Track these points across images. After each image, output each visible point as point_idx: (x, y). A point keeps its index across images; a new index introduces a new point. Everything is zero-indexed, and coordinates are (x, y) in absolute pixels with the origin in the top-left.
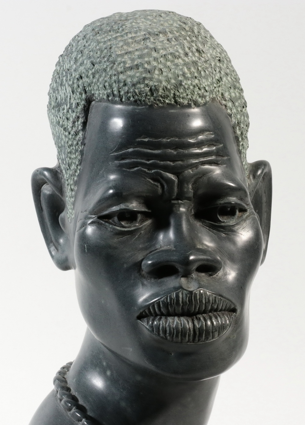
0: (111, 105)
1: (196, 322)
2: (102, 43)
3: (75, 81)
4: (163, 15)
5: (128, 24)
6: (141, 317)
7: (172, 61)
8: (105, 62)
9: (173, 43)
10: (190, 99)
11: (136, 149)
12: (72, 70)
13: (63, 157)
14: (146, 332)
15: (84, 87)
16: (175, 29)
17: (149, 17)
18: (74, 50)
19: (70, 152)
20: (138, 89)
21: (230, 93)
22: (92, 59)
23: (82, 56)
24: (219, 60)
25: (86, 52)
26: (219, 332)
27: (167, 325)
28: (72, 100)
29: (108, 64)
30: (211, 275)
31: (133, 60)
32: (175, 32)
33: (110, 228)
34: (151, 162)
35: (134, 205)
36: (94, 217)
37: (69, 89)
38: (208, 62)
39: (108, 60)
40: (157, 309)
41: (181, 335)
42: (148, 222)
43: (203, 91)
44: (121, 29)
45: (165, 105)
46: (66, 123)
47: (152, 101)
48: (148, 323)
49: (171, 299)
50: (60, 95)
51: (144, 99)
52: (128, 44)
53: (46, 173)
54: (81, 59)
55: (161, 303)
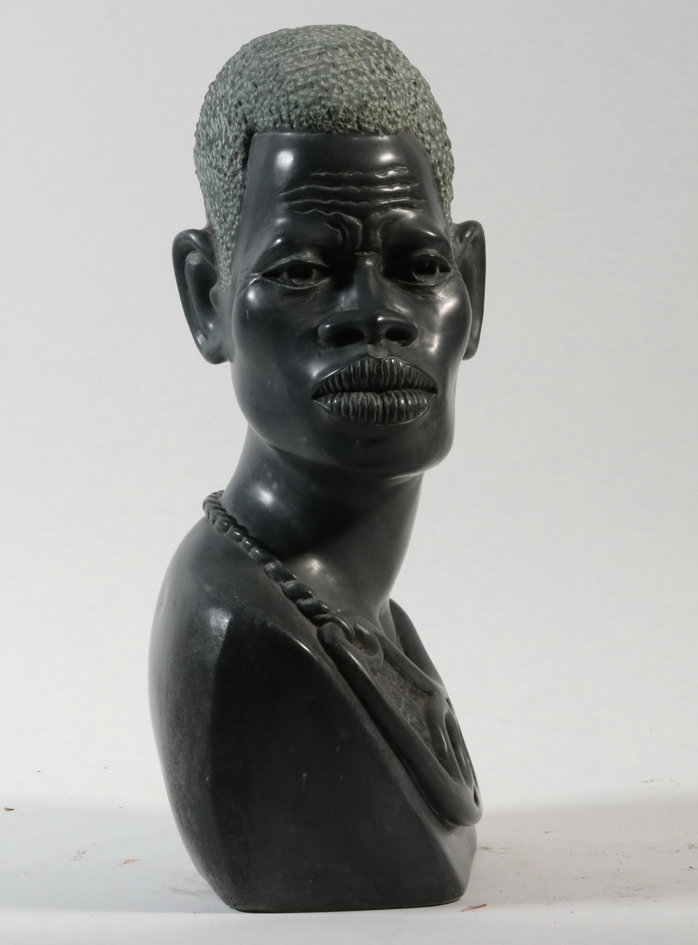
0: (279, 134)
1: (386, 399)
2: (267, 61)
3: (233, 109)
4: (343, 28)
5: (299, 38)
6: (317, 395)
7: (355, 79)
8: (271, 82)
9: (356, 58)
10: (378, 125)
11: (311, 186)
12: (229, 96)
13: (217, 207)
14: (325, 415)
15: (244, 115)
16: (359, 43)
17: (325, 30)
18: (230, 72)
19: (227, 200)
20: (313, 111)
21: (429, 125)
22: (254, 80)
23: (241, 78)
24: (415, 83)
25: (246, 72)
26: (415, 413)
27: (350, 402)
28: (228, 133)
29: (274, 83)
30: (404, 345)
31: (306, 77)
32: (358, 46)
33: (278, 287)
34: (329, 202)
35: (308, 256)
36: (256, 277)
37: (224, 120)
38: (401, 82)
39: (274, 79)
40: (337, 383)
41: (368, 414)
42: (326, 281)
43: (393, 115)
44: (290, 43)
45: (347, 131)
46: (221, 164)
47: (330, 127)
48: (326, 402)
49: (355, 369)
50: (213, 130)
51: (320, 123)
52: (299, 60)
53: (193, 237)
54: (239, 82)
55: (342, 375)
